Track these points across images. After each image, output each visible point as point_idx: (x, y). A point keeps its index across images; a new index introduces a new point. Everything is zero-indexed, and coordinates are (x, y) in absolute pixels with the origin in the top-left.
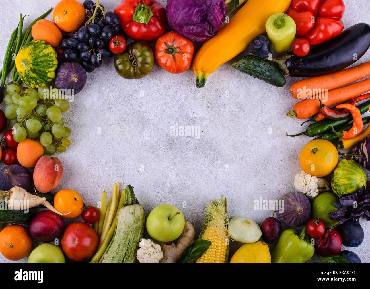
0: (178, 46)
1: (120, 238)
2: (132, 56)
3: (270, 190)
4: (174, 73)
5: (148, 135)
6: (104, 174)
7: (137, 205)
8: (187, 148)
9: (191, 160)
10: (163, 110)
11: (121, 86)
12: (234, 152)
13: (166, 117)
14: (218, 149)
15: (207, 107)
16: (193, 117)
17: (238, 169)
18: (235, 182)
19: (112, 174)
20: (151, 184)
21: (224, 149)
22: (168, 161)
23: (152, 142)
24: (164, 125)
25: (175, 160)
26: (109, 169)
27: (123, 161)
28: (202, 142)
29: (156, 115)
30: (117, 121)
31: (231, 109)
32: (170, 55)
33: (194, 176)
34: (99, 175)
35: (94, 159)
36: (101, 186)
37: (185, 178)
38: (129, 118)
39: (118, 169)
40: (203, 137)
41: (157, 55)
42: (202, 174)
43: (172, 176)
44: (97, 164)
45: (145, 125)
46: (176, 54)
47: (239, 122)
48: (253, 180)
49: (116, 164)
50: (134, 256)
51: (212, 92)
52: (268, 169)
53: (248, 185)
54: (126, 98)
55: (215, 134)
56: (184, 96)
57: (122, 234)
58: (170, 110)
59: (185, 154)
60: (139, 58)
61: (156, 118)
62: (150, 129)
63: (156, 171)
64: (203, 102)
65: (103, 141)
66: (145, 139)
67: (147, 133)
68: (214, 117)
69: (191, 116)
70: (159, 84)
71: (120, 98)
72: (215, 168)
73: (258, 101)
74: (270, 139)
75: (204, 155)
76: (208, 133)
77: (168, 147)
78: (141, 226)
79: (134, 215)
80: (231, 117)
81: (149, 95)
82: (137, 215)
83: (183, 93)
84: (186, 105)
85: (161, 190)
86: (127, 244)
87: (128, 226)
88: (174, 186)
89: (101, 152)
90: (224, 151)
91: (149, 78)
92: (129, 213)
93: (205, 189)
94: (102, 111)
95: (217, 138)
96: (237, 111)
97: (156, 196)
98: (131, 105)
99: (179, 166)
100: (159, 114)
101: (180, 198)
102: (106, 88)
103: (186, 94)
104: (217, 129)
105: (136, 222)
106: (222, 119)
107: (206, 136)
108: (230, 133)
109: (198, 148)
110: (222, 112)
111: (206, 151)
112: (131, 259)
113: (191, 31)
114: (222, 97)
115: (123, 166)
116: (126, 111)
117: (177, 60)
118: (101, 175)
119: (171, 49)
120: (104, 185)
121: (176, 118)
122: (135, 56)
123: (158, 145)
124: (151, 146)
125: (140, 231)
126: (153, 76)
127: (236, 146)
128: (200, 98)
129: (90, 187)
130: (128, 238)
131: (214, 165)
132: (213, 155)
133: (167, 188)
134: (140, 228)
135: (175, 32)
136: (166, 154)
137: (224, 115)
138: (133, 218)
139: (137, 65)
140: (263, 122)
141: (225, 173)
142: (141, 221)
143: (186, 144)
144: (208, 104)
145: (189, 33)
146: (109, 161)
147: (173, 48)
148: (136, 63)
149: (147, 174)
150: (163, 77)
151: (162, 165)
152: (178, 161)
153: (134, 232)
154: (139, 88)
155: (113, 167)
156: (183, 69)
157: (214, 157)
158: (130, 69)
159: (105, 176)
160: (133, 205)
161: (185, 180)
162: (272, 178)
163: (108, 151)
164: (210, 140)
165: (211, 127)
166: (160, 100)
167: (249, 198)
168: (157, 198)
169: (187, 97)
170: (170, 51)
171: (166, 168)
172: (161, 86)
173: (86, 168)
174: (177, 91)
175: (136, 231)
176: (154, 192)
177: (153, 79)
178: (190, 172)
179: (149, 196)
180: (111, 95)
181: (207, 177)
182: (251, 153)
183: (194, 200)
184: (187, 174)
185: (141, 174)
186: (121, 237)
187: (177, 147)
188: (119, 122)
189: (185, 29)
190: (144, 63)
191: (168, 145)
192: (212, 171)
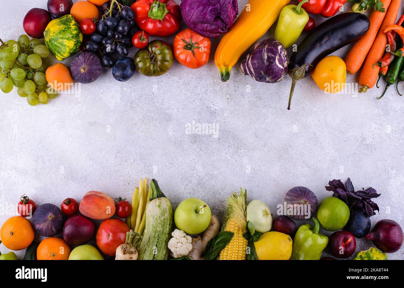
0: (196, 42)
1: (150, 232)
2: (152, 54)
3: (294, 173)
4: (194, 68)
5: (172, 130)
6: (133, 172)
7: (163, 198)
8: (211, 139)
9: (215, 150)
10: (184, 106)
11: (142, 85)
12: (257, 140)
13: (188, 111)
14: (241, 138)
15: (226, 99)
16: (214, 109)
17: (262, 155)
18: (260, 168)
19: (141, 171)
20: (179, 177)
21: (246, 138)
22: (193, 154)
23: (176, 136)
24: (187, 120)
25: (200, 152)
26: (137, 166)
27: (150, 158)
28: (224, 132)
29: (179, 111)
30: (141, 119)
31: (250, 98)
32: (190, 51)
33: (220, 166)
34: (128, 173)
35: (122, 158)
36: (131, 184)
37: (211, 169)
38: (153, 116)
39: (146, 166)
40: (225, 128)
41: (176, 52)
42: (227, 164)
43: (199, 167)
44: (125, 162)
45: (168, 121)
46: (195, 49)
47: (259, 110)
48: (277, 165)
49: (143, 161)
50: (165, 247)
51: (230, 84)
52: (290, 153)
53: (272, 170)
54: (148, 96)
55: (236, 124)
56: (203, 90)
57: (151, 227)
58: (191, 105)
59: (210, 146)
60: (158, 56)
61: (178, 114)
62: (174, 124)
63: (183, 164)
64: (222, 94)
65: (129, 140)
66: (169, 134)
67: (171, 129)
68: (234, 108)
69: (212, 108)
70: (178, 81)
71: (142, 97)
72: (239, 156)
73: (275, 88)
74: (290, 125)
75: (228, 145)
76: (229, 123)
77: (192, 140)
78: (168, 218)
79: (160, 207)
80: (250, 106)
81: (170, 92)
82: (163, 207)
83: (202, 87)
84: (206, 99)
85: (189, 182)
86: (156, 236)
87: (156, 219)
88: (201, 177)
89: (128, 151)
90: (247, 139)
91: (169, 75)
92: (155, 206)
93: (232, 178)
94: (126, 111)
95: (239, 128)
96: (256, 100)
97: (185, 189)
98: (153, 103)
99: (204, 158)
100: (181, 109)
101: (208, 188)
102: (127, 88)
103: (205, 88)
104: (238, 119)
105: (163, 214)
106: (242, 109)
107: (228, 127)
108: (250, 122)
109: (221, 139)
110: (241, 102)
111: (229, 141)
112: (163, 251)
113: (205, 29)
114: (240, 88)
115: (151, 162)
116: (149, 109)
117: (196, 56)
118: (130, 173)
119: (190, 45)
120: (134, 182)
121: (198, 111)
122: (155, 54)
123: (182, 139)
124: (176, 141)
125: (168, 222)
126: (172, 74)
127: (258, 134)
128: (219, 91)
129: (120, 186)
130: (157, 230)
131: (238, 153)
132: (236, 144)
133: (194, 180)
134: (168, 219)
135: (191, 29)
136: (191, 147)
137: (243, 105)
138: (160, 210)
139: (157, 62)
140: (282, 108)
141: (250, 161)
142: (168, 213)
143: (210, 136)
144: (228, 95)
145: (203, 30)
146: (137, 159)
147: (191, 44)
148: (156, 60)
149: (174, 168)
150: (182, 74)
151: (188, 158)
152: (203, 153)
153: (163, 223)
154: (160, 86)
155: (141, 164)
156: (202, 63)
157: (238, 146)
158: (150, 66)
159: (134, 173)
160: (159, 198)
161: (211, 171)
162: (296, 162)
163: (135, 149)
164: (232, 130)
165: (232, 117)
166: (181, 96)
167: (275, 183)
168: (186, 190)
169: (207, 90)
170: (188, 47)
171: (193, 160)
172: (181, 82)
173: (115, 167)
174: (197, 85)
175: (164, 223)
176: (182, 185)
177: (173, 76)
178: (216, 163)
179: (178, 189)
180: (133, 95)
181: (232, 166)
182: (273, 140)
183: (222, 189)
184: (213, 165)
185: (169, 168)
186: (151, 230)
187: (201, 140)
188: (143, 120)
189: (200, 27)
190: (164, 60)
191: (192, 139)
192: (236, 160)
